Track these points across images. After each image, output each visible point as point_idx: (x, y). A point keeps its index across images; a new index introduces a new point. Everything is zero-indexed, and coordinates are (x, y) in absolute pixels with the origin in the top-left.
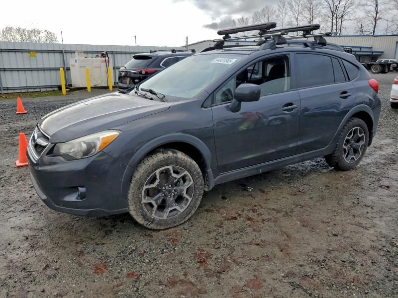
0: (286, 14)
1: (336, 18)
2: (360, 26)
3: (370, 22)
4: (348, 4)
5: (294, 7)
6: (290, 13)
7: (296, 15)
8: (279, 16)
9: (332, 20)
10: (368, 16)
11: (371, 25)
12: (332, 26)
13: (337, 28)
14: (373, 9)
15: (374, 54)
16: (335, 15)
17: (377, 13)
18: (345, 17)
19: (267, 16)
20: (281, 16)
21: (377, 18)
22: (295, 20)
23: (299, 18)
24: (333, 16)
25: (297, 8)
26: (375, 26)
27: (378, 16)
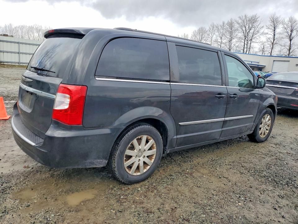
0: (214, 34)
1: (247, 41)
2: (262, 47)
3: (269, 45)
4: (255, 32)
5: (220, 30)
6: (217, 34)
7: (221, 35)
8: (210, 35)
9: (245, 41)
10: (268, 41)
11: (270, 47)
12: (244, 46)
13: (247, 47)
14: (272, 37)
15: (259, 66)
16: (247, 38)
17: (274, 40)
18: (253, 40)
19: (201, 34)
20: (211, 35)
21: (274, 43)
22: (220, 38)
23: (223, 37)
24: (245, 39)
25: (222, 31)
26: (272, 48)
27: (275, 42)
